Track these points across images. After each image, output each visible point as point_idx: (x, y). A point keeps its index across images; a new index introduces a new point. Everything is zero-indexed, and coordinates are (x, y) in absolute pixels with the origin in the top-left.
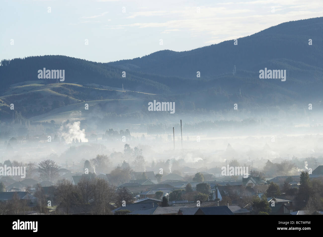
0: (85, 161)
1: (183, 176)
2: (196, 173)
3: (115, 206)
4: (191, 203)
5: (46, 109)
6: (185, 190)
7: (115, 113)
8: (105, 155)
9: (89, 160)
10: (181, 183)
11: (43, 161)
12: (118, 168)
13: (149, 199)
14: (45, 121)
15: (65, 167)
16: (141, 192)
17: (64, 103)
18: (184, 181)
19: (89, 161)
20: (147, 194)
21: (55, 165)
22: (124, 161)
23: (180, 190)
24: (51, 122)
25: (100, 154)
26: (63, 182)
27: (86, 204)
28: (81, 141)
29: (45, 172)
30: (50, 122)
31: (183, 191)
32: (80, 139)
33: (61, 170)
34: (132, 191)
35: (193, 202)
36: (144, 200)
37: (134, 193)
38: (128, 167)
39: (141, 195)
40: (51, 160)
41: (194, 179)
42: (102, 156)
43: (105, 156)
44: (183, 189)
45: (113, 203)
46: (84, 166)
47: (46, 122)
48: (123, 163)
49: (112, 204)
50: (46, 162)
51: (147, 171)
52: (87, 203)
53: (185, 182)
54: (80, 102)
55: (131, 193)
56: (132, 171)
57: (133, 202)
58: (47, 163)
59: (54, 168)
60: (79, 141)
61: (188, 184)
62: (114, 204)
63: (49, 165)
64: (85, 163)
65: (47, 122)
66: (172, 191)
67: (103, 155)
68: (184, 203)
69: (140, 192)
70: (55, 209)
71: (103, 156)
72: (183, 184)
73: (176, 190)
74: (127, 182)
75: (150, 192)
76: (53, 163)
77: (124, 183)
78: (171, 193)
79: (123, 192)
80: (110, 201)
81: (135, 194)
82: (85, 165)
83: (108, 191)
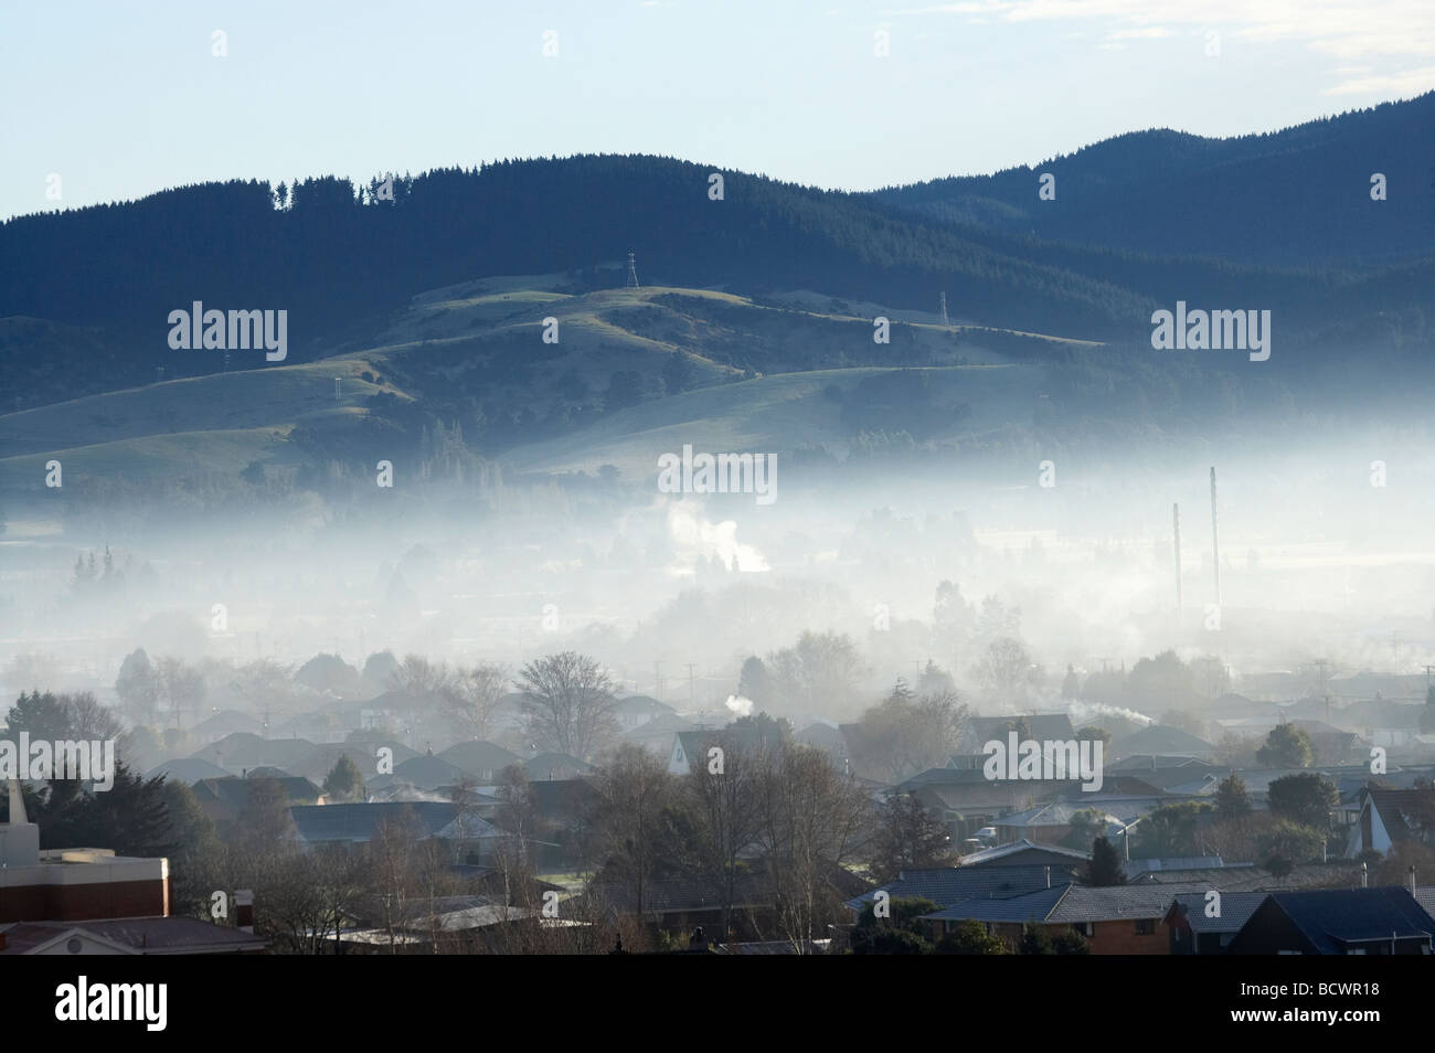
0: (745, 659)
1: (1211, 737)
2: (1273, 722)
3: (867, 879)
4: (1240, 869)
5: (579, 409)
6: (1214, 807)
7: (904, 432)
8: (838, 633)
9: (762, 655)
10: (1197, 771)
11: (542, 658)
12: (899, 695)
13: (1032, 849)
14: (576, 468)
15: (649, 690)
16: (1003, 816)
17: (662, 381)
18: (1216, 762)
19: (762, 660)
20: (1030, 823)
21: (601, 678)
22: (930, 662)
23: (1192, 807)
24: (599, 471)
25: (817, 627)
26: (621, 761)
27: (728, 864)
28: (735, 564)
29: (549, 711)
30: (598, 475)
31: (1205, 809)
32: (735, 557)
33: (625, 701)
34: (958, 808)
35: (1252, 864)
36: (1008, 851)
37: (967, 816)
38: (945, 693)
39: (1000, 829)
40: (578, 654)
41: (1262, 755)
42: (823, 638)
43: (836, 640)
44: (1205, 803)
45: (858, 864)
46: (740, 685)
47: (575, 472)
48: (924, 673)
49: (855, 869)
50: (556, 661)
51: (1039, 714)
52: (733, 862)
53: (1217, 770)
54: (737, 378)
55: (954, 816)
56: (964, 714)
57: (955, 859)
58: (561, 667)
59: (595, 689)
60: (729, 567)
61: (1228, 778)
62: (862, 868)
63: (571, 677)
64: (743, 672)
65: (581, 473)
66: (1150, 813)
67: (831, 632)
68: (1201, 870)
69: (996, 815)
70: (578, 890)
71: (827, 635)
72: (1209, 779)
73: (1171, 806)
74: (937, 765)
75: (1045, 815)
76: (589, 670)
77: (926, 768)
78: (1145, 821)
79: (908, 810)
80: (841, 856)
81: (976, 824)
82: (742, 679)
83: (834, 806)
